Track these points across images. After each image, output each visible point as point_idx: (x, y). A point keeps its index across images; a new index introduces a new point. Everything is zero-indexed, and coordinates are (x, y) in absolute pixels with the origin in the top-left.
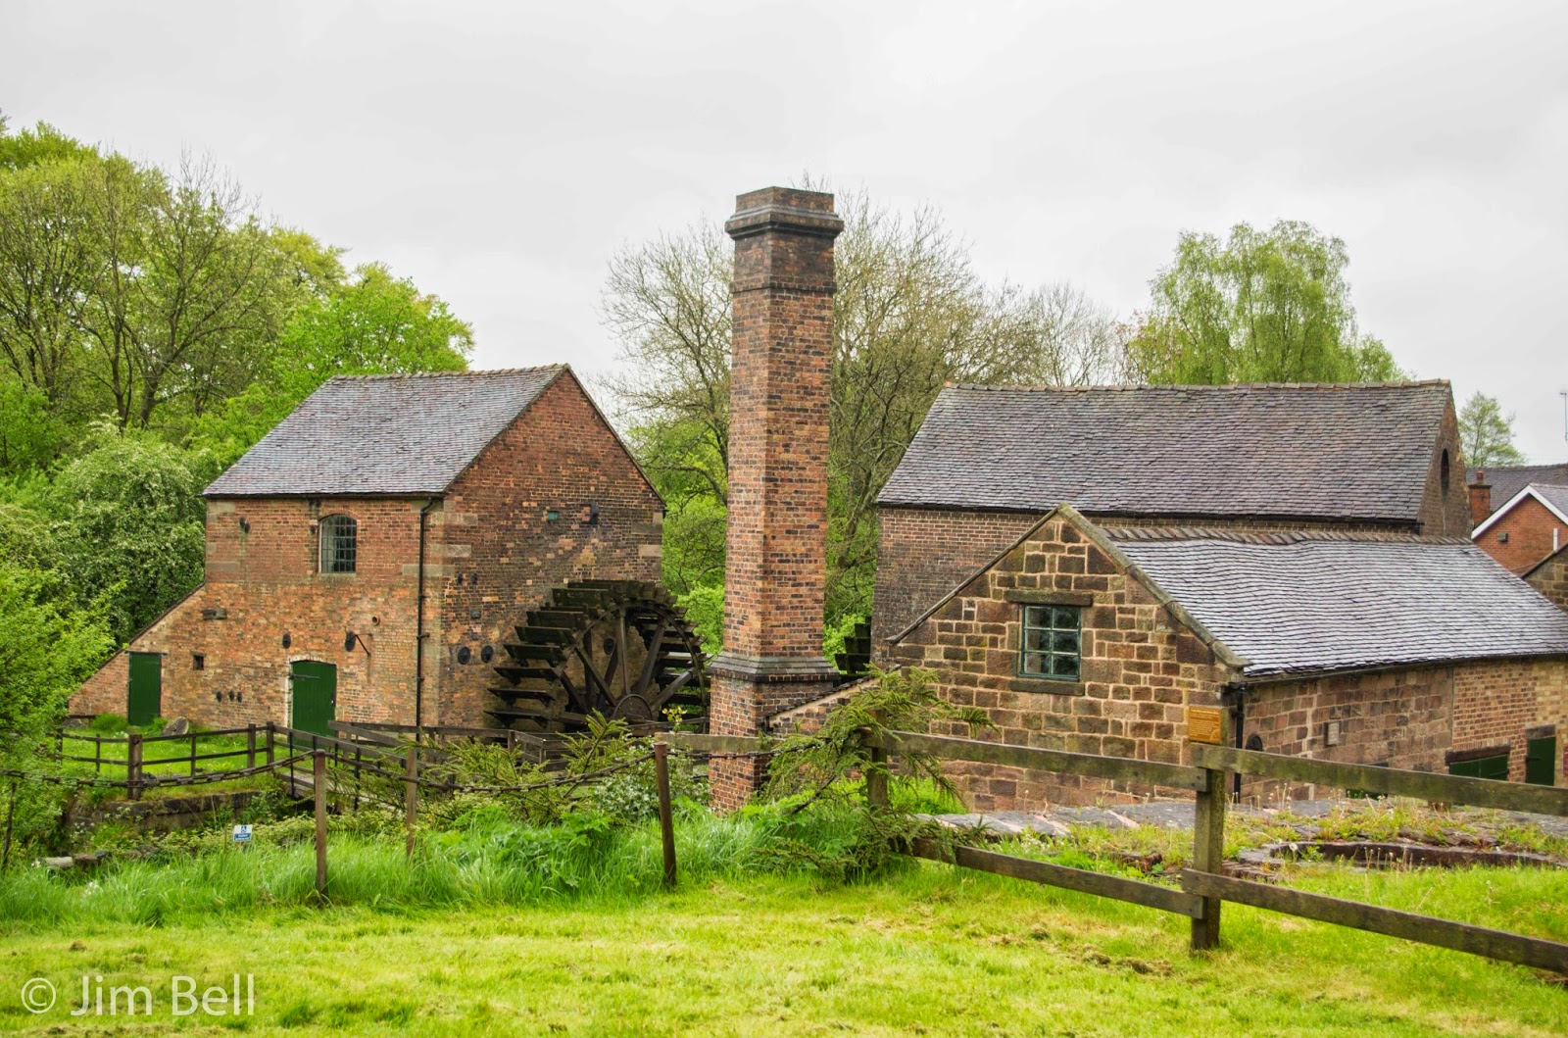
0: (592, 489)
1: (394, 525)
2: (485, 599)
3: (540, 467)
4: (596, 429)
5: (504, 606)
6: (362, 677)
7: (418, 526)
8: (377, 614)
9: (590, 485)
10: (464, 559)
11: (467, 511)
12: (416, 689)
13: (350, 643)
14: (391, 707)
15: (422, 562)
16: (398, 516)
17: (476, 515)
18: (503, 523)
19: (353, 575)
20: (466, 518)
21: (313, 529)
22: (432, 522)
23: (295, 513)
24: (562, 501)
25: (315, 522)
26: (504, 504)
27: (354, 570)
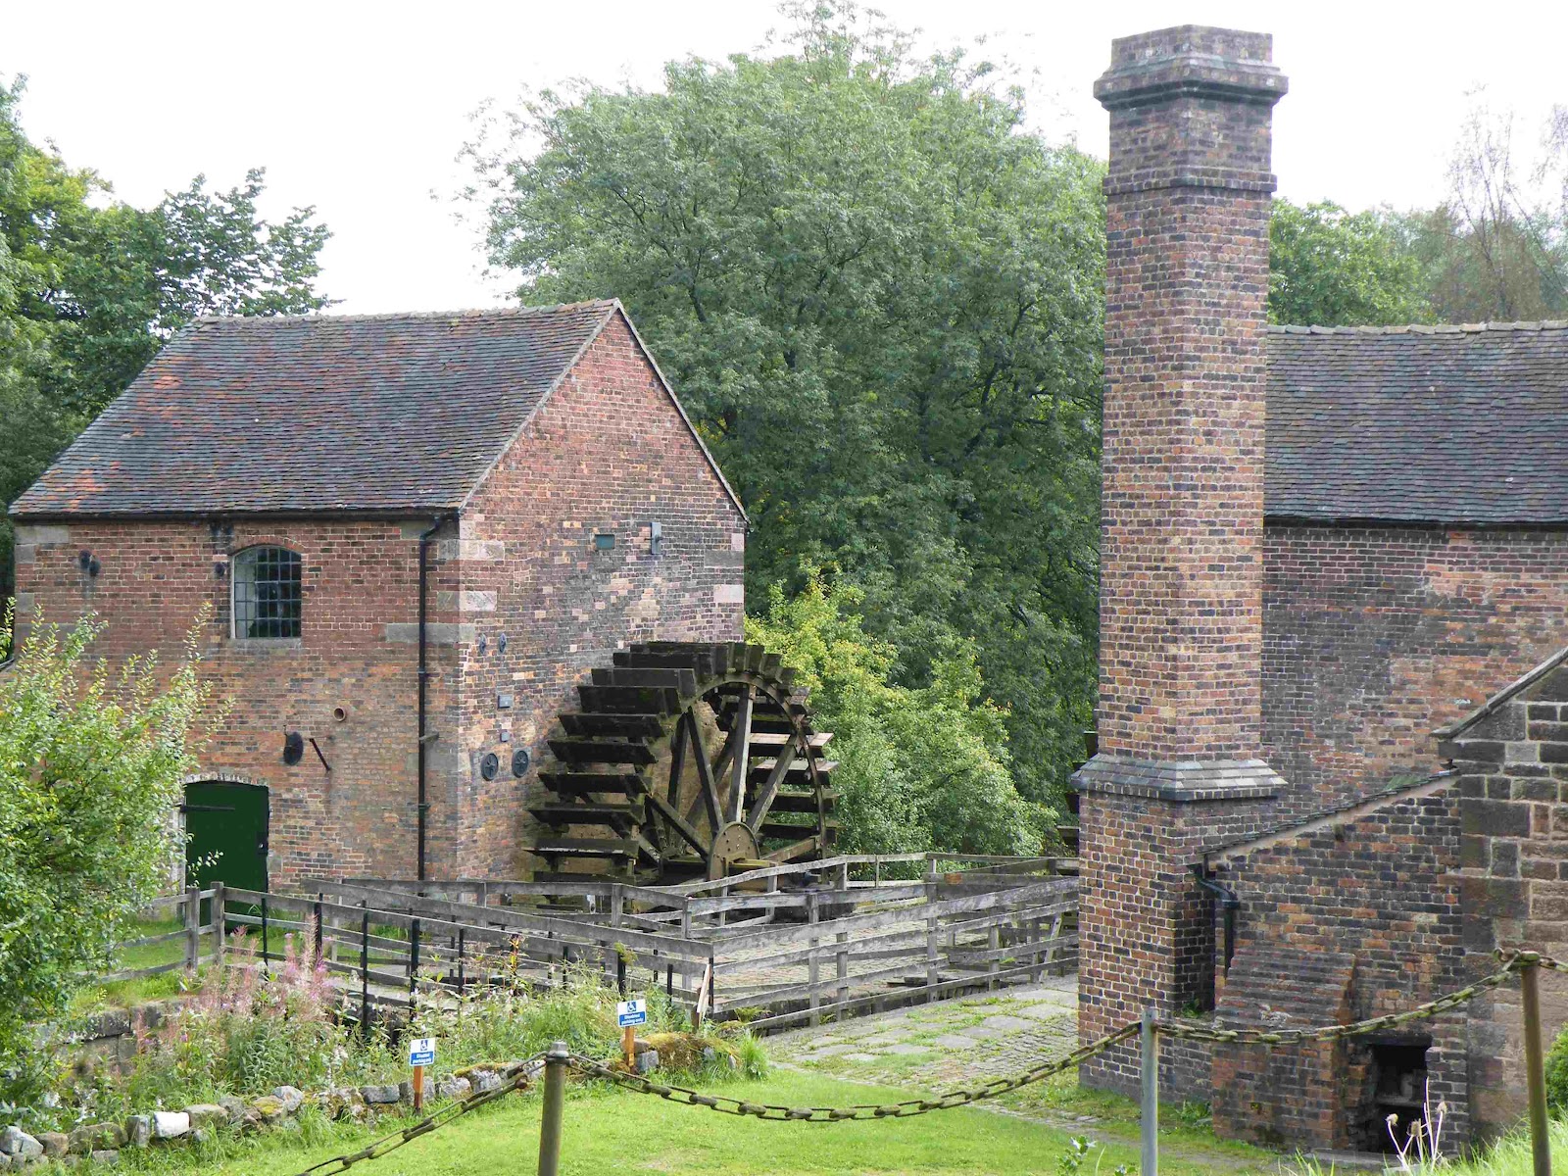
0: (653, 498)
1: (371, 561)
2: (518, 676)
3: (584, 467)
4: (657, 404)
5: (541, 686)
6: (315, 805)
7: (416, 563)
8: (345, 704)
9: (649, 493)
10: (488, 614)
11: (492, 538)
12: (415, 821)
13: (293, 751)
14: (371, 851)
15: (423, 617)
16: (379, 548)
17: (502, 543)
18: (538, 555)
19: (297, 642)
20: (490, 549)
21: (220, 569)
22: (439, 556)
23: (184, 544)
24: (614, 518)
25: (223, 558)
26: (539, 525)
27: (297, 634)
